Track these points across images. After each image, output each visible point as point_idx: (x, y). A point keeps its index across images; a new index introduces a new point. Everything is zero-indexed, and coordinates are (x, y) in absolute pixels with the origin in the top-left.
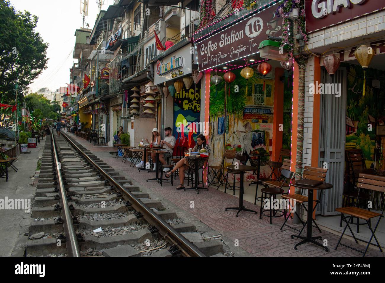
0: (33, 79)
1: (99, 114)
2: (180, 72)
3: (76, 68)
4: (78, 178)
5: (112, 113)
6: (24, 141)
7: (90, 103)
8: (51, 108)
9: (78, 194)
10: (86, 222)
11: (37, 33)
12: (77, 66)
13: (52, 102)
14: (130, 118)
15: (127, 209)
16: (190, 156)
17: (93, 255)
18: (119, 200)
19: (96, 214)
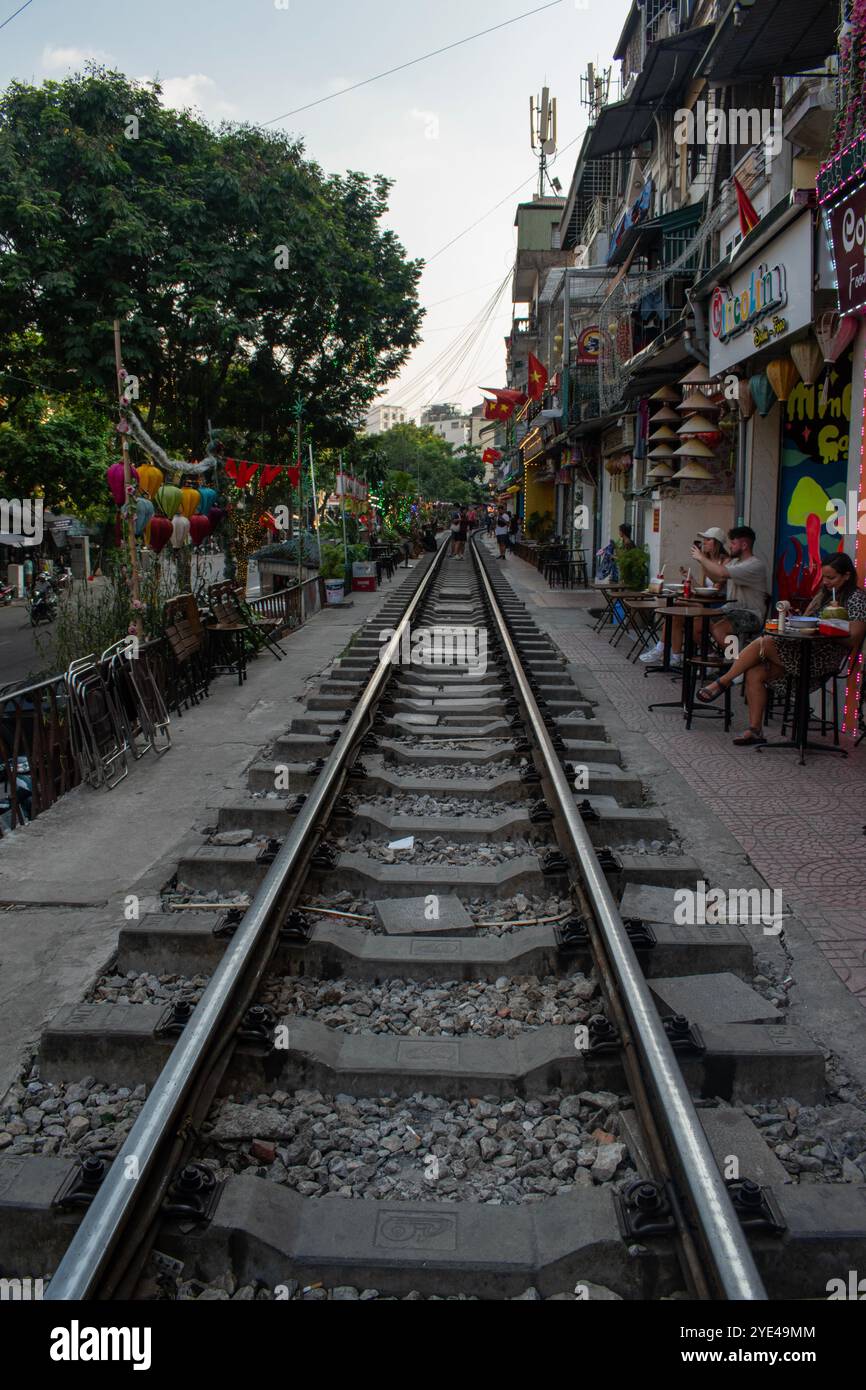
0: (384, 380)
1: (574, 482)
2: (778, 322)
3: (523, 334)
4: (441, 685)
5: (607, 478)
6: (334, 571)
7: (548, 447)
8: (454, 467)
9: (411, 734)
10: (373, 817)
11: (385, 234)
12: (523, 327)
13: (460, 450)
14: (650, 496)
15: (526, 790)
16: (780, 628)
17: (347, 910)
18: (519, 762)
19: (427, 797)
